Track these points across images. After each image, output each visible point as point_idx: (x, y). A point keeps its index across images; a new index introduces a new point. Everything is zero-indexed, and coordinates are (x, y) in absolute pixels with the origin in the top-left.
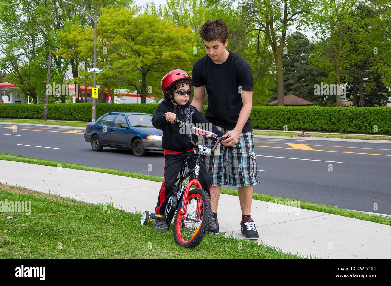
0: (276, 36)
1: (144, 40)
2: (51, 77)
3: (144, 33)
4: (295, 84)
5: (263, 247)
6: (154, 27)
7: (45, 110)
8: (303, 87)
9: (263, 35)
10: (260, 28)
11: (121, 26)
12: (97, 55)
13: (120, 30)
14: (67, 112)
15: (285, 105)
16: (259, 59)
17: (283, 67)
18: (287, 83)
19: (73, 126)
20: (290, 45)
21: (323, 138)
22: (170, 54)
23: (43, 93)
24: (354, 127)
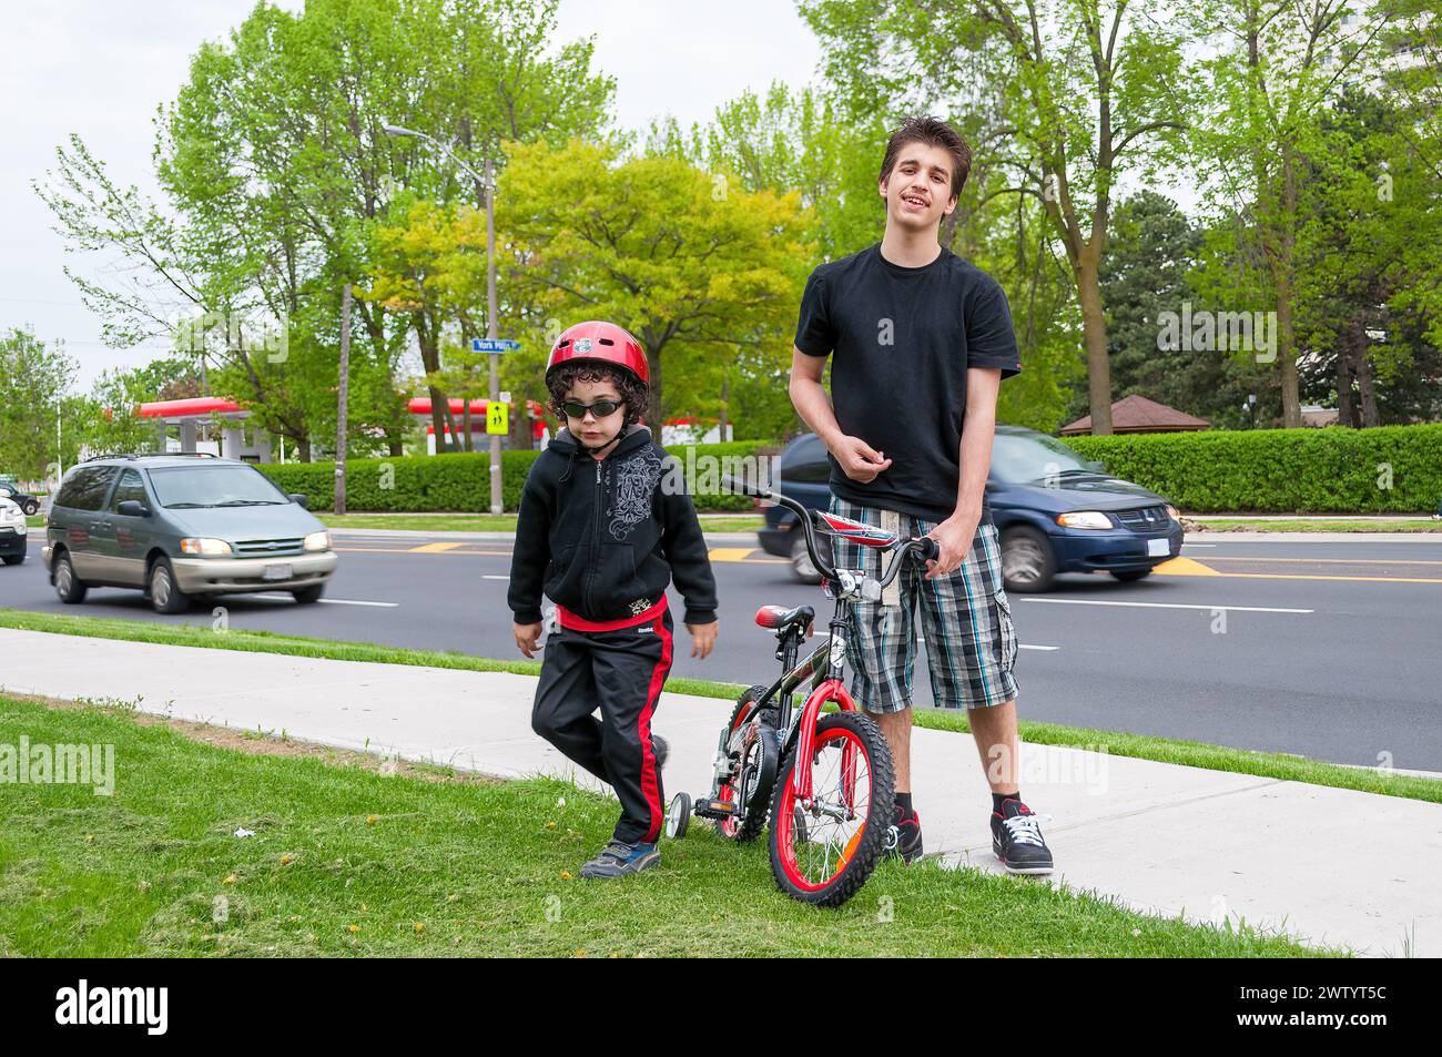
0: (1078, 207)
1: (647, 240)
2: (353, 375)
3: (645, 218)
4: (1145, 360)
5: (1068, 898)
6: (680, 197)
7: (337, 480)
8: (1173, 369)
9: (1034, 208)
10: (1024, 183)
11: (572, 199)
12: (499, 298)
13: (569, 210)
14: (410, 486)
15: (1115, 433)
16: (1026, 287)
17: (1104, 309)
18: (1119, 358)
19: (428, 527)
20: (1123, 235)
21: (1245, 534)
22: (735, 281)
23: (328, 425)
24: (1347, 495)
